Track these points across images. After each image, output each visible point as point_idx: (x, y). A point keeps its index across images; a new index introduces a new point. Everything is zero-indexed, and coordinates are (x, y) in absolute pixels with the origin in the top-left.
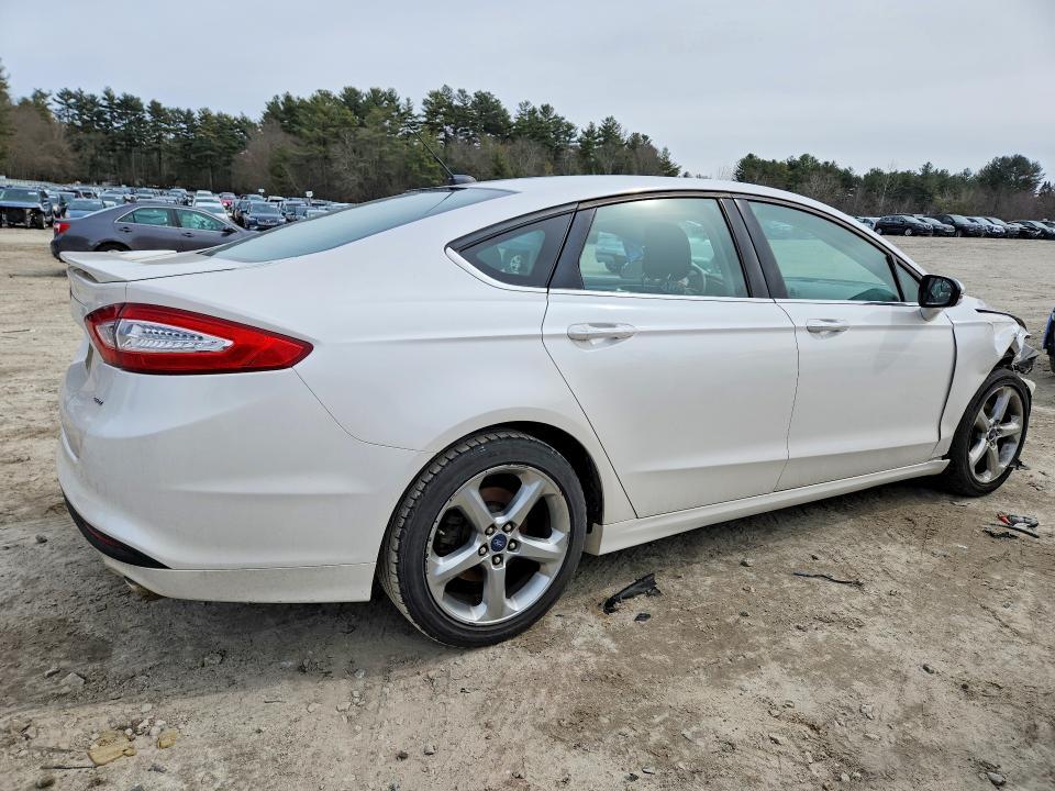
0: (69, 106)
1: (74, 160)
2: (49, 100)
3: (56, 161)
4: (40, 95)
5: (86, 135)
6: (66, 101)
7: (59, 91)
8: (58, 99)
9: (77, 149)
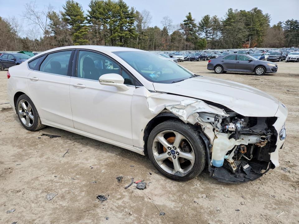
0: (288, 25)
1: (284, 41)
2: (283, 24)
3: (278, 42)
4: (281, 23)
5: (290, 33)
6: (287, 23)
7: (286, 21)
8: (285, 23)
9: (286, 37)
